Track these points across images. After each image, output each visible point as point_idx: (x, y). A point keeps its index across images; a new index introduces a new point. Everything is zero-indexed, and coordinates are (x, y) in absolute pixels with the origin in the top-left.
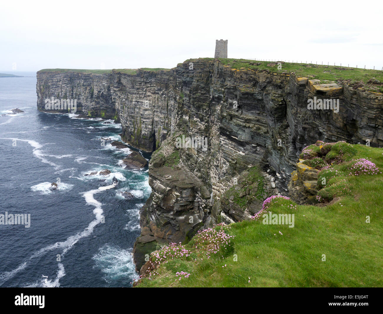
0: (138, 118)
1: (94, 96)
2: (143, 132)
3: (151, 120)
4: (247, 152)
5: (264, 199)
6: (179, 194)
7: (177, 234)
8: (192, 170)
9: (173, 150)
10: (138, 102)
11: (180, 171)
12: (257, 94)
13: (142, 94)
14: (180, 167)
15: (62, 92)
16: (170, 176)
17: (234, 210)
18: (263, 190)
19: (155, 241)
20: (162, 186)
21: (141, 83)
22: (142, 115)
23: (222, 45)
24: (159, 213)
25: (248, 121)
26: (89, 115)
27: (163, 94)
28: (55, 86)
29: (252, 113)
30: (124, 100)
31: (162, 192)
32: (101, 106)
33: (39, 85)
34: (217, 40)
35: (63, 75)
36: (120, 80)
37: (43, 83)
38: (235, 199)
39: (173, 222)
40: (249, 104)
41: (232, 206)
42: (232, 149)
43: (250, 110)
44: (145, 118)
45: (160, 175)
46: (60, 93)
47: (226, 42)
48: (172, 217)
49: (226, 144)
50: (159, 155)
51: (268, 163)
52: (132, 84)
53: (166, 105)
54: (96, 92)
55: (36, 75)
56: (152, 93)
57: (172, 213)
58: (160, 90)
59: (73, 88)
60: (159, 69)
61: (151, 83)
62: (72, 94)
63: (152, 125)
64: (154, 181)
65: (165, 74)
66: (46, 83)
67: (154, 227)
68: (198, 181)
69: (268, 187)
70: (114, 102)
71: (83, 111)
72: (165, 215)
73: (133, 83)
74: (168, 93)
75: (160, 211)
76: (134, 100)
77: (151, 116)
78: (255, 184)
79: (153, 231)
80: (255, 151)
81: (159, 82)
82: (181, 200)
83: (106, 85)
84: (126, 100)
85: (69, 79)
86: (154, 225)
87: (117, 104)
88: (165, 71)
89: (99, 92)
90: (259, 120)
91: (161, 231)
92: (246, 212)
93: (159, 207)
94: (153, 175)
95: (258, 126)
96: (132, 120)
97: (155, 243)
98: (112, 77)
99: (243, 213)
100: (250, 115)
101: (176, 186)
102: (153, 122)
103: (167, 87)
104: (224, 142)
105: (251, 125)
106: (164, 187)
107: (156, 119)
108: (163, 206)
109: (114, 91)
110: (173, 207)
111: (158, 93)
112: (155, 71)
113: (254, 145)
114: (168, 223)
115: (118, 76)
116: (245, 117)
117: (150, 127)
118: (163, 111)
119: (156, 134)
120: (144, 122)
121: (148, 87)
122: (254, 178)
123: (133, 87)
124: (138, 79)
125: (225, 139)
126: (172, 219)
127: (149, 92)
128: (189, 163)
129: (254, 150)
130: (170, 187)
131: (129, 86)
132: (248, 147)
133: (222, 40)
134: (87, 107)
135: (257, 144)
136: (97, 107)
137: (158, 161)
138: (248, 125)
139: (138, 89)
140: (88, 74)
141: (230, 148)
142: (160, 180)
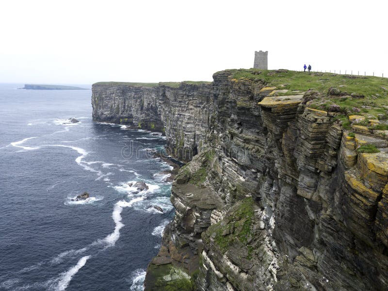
0: (181, 131)
1: (144, 108)
2: (185, 145)
3: (193, 133)
4: (247, 178)
5: (247, 242)
6: (199, 215)
7: (195, 259)
8: (217, 189)
9: (201, 167)
10: (180, 115)
11: (203, 190)
12: (254, 108)
13: (185, 107)
14: (205, 184)
15: (115, 103)
16: (192, 195)
17: (214, 251)
18: (249, 230)
19: (170, 263)
20: (183, 205)
21: (183, 96)
22: (184, 127)
23: (261, 57)
24: (179, 233)
25: (247, 141)
26: (140, 126)
27: (204, 108)
28: (108, 98)
29: (252, 132)
30: (167, 112)
31: (182, 211)
32: (151, 118)
33: (94, 98)
34: (256, 52)
35: (116, 87)
36: (164, 93)
37: (98, 95)
38: (216, 238)
39: (192, 244)
40: (247, 121)
41: (212, 245)
42: (234, 172)
43: (250, 128)
44: (187, 132)
45: (182, 193)
46: (113, 106)
47: (266, 54)
48: (191, 238)
49: (229, 166)
50: (185, 170)
51: (260, 196)
52: (175, 97)
53: (207, 119)
54: (146, 104)
55: (92, 87)
56: (195, 107)
57: (192, 234)
58: (201, 103)
59: (125, 100)
60: (202, 82)
61: (193, 96)
62: (125, 105)
63: (194, 138)
64: (176, 199)
65: (206, 87)
66: (100, 95)
67: (173, 248)
68: (221, 203)
69: (255, 227)
70: (160, 114)
71: (134, 122)
72: (185, 235)
73: (176, 95)
74: (209, 106)
75: (180, 231)
76: (176, 113)
77: (193, 129)
78: (243, 221)
79: (171, 252)
80: (255, 178)
81: (201, 95)
82: (201, 222)
83: (155, 97)
84: (169, 112)
85: (122, 92)
86: (173, 246)
87: (162, 116)
88: (206, 84)
89: (149, 104)
90: (258, 140)
91: (179, 253)
92: (225, 257)
93: (179, 227)
94: (175, 192)
95: (258, 147)
96: (175, 132)
97: (169, 266)
98: (158, 90)
99: (222, 257)
100: (249, 134)
101: (196, 206)
102: (195, 135)
103: (208, 101)
104: (228, 164)
105: (250, 146)
106: (184, 206)
107: (198, 132)
108: (184, 226)
109: (159, 103)
110: (193, 228)
111: (200, 107)
112: (197, 84)
113: (253, 170)
114: (186, 245)
115: (163, 88)
116: (244, 136)
117: (192, 140)
118: (204, 125)
119: (198, 148)
120: (186, 135)
121: (190, 100)
122: (243, 213)
123: (176, 100)
124: (181, 92)
125: (229, 160)
126: (191, 241)
127: (192, 105)
128: (214, 182)
129: (254, 176)
130: (190, 206)
131: (172, 99)
132: (248, 172)
133: (261, 51)
134: (138, 119)
135: (257, 170)
136: (147, 119)
137: (181, 177)
138: (247, 146)
139: (180, 102)
140: (139, 87)
141: (233, 171)
142: (181, 198)
